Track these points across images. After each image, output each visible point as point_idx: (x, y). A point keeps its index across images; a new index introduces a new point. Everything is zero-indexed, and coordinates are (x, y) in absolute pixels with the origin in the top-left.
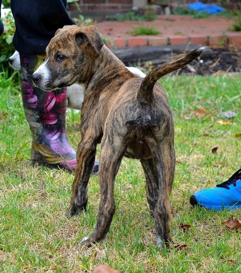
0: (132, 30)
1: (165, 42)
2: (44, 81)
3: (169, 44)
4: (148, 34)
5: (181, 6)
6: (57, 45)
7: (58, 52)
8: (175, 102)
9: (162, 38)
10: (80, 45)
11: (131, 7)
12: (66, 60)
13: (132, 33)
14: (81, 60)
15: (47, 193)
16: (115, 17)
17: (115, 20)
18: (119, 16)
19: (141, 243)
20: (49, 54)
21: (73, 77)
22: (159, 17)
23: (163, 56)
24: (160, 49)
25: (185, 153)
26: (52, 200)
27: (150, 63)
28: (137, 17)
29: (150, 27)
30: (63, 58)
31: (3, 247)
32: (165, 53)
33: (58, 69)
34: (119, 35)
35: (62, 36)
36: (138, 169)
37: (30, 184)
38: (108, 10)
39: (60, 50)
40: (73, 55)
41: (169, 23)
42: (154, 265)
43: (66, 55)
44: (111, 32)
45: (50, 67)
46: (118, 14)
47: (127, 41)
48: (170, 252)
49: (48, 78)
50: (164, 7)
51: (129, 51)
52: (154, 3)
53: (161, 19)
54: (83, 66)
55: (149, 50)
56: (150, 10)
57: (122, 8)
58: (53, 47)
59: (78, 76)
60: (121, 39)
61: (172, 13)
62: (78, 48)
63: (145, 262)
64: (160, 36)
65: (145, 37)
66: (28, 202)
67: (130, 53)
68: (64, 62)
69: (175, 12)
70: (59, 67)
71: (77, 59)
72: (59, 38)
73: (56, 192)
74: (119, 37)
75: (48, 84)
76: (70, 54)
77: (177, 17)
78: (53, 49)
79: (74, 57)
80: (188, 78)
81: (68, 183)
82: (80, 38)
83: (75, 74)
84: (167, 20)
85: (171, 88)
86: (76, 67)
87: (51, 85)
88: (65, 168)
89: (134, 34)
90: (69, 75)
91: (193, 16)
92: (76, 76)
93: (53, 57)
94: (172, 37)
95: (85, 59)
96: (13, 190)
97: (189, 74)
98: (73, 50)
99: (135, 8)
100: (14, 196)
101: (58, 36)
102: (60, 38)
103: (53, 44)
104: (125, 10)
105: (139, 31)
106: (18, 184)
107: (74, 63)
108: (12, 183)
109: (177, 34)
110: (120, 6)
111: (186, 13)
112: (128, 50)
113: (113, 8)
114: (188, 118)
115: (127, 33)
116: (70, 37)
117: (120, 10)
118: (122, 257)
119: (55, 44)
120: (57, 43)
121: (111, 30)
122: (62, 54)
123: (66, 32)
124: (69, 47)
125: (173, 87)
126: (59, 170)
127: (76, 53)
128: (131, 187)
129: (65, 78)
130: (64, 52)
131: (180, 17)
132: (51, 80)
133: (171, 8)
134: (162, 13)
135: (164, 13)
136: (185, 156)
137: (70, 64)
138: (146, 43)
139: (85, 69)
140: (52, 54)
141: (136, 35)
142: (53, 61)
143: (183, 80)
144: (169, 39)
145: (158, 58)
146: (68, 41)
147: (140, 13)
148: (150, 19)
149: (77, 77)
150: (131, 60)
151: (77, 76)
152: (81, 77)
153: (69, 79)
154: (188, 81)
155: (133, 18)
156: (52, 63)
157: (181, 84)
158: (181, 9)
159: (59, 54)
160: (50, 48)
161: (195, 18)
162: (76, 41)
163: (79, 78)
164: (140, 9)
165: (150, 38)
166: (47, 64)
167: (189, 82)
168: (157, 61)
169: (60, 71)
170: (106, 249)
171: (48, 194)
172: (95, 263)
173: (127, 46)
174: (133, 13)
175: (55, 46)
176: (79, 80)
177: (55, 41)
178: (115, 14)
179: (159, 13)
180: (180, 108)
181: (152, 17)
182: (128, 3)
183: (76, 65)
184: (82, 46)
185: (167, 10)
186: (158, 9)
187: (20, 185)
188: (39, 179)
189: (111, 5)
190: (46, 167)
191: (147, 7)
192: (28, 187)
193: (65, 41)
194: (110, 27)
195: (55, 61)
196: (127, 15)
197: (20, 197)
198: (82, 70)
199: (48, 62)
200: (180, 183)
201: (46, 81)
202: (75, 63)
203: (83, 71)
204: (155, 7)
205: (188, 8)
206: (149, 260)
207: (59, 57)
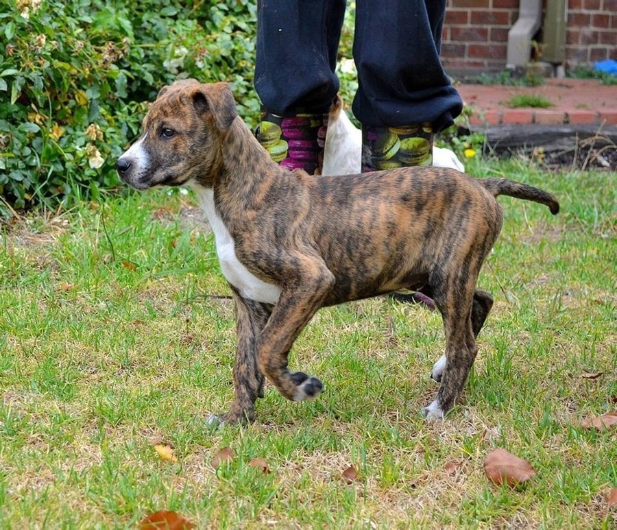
0: (509, 100)
1: (561, 119)
2: (138, 172)
3: (567, 122)
4: (533, 106)
5: (583, 64)
6: (162, 113)
7: (163, 123)
8: (583, 212)
9: (557, 113)
10: (201, 115)
11: (505, 64)
12: (177, 137)
13: (509, 103)
14: (204, 140)
15: (398, 338)
16: (479, 78)
17: (479, 83)
18: (485, 77)
19: (554, 421)
20: (148, 127)
21: (189, 169)
22: (547, 80)
23: (559, 140)
24: (554, 130)
25: (607, 289)
26: (407, 348)
27: (541, 149)
28: (513, 80)
29: (536, 96)
30: (173, 134)
31: (339, 415)
32: (562, 135)
33: (162, 153)
34: (488, 106)
35: (172, 97)
36: (536, 310)
37: (372, 322)
38: (467, 68)
39: (166, 120)
40: (189, 130)
41: (564, 90)
42: (576, 456)
43: (176, 129)
44: (476, 101)
45: (148, 149)
46: (483, 75)
47: (502, 116)
48: (599, 437)
49: (144, 166)
50: (556, 65)
51: (506, 131)
52: (541, 60)
53: (551, 84)
54: (205, 150)
55: (537, 130)
56: (535, 69)
57: (489, 64)
58: (155, 115)
59: (196, 168)
60: (492, 112)
61: (567, 75)
62: (197, 119)
63: (563, 450)
64: (554, 110)
65: (529, 110)
66: (370, 350)
67: (508, 134)
68: (173, 140)
69: (573, 75)
70: (164, 148)
71: (196, 138)
72: (165, 101)
73: (412, 338)
74: (489, 109)
75: (143, 177)
76: (184, 128)
77: (576, 81)
78: (155, 118)
79: (191, 134)
80: (600, 176)
81: (429, 325)
82: (201, 103)
83: (191, 165)
84: (561, 85)
85: (573, 189)
86: (193, 152)
87: (148, 180)
88: (423, 303)
89: (512, 105)
90: (181, 165)
91: (601, 81)
92: (192, 169)
93: (154, 132)
94: (571, 111)
95: (209, 139)
96: (345, 330)
97: (600, 169)
98: (189, 122)
99: (509, 66)
100: (349, 341)
101: (163, 99)
102: (168, 100)
103: (154, 112)
104: (495, 68)
105: (519, 101)
106: (352, 322)
107: (189, 143)
108: (344, 320)
109: (578, 107)
110: (486, 62)
111: (590, 75)
112: (504, 129)
113: (475, 64)
114: (606, 236)
115: (500, 104)
116: (183, 100)
117: (487, 68)
118: (526, 440)
119: (159, 111)
120: (161, 109)
121: (474, 98)
122: (169, 127)
123: (179, 91)
124: (182, 116)
125: (577, 188)
126: (414, 304)
127: (194, 126)
128: (527, 335)
129: (174, 168)
130: (173, 122)
131: (581, 81)
132: (149, 170)
133: (567, 67)
134: (552, 75)
135: (556, 75)
136: (608, 294)
137: (183, 145)
138: (530, 119)
139: (209, 157)
140: (153, 127)
141: (515, 107)
142: (154, 138)
143: (593, 178)
144: (567, 115)
145: (550, 142)
146: (181, 106)
147: (518, 73)
148: (533, 84)
149: (194, 170)
150: (512, 144)
151: (194, 168)
152: (200, 172)
153: (181, 172)
154: (600, 180)
155: (507, 80)
156: (152, 142)
157: (589, 185)
158: (582, 69)
159: (164, 126)
160: (150, 118)
161: (605, 84)
162: (195, 107)
163: (196, 173)
164: (518, 68)
165: (538, 111)
166: (143, 143)
167: (602, 181)
168: (549, 148)
169: (165, 156)
170: (500, 426)
171: (400, 339)
172: (483, 447)
173: (501, 122)
174: (508, 74)
175: (159, 114)
176: (197, 177)
177: (159, 108)
178: (480, 74)
179: (548, 75)
180: (590, 221)
181: (536, 80)
182: (499, 58)
183: (194, 148)
184: (204, 116)
185: (561, 70)
186: (547, 68)
187: (356, 324)
188: (384, 317)
189: (472, 60)
190: (394, 298)
191: (530, 65)
192: (369, 327)
193: (176, 106)
194: (474, 94)
195: (157, 138)
196: (498, 76)
197: (357, 341)
198: (204, 158)
199: (145, 139)
200: (605, 335)
201: (140, 171)
202: (192, 144)
203: (206, 160)
204: (542, 65)
205: (594, 68)
206: (568, 448)
207: (165, 132)
